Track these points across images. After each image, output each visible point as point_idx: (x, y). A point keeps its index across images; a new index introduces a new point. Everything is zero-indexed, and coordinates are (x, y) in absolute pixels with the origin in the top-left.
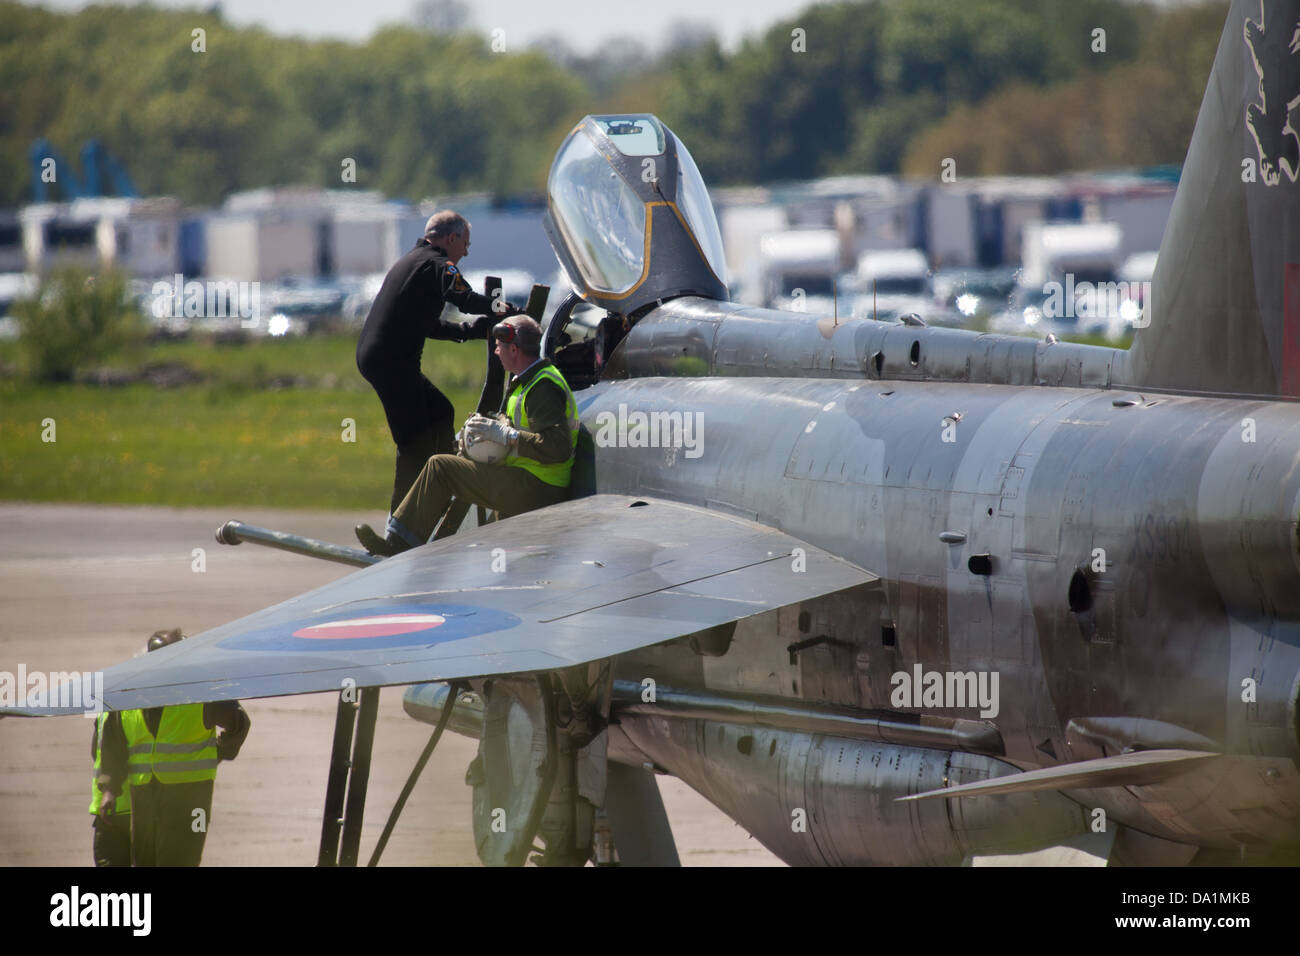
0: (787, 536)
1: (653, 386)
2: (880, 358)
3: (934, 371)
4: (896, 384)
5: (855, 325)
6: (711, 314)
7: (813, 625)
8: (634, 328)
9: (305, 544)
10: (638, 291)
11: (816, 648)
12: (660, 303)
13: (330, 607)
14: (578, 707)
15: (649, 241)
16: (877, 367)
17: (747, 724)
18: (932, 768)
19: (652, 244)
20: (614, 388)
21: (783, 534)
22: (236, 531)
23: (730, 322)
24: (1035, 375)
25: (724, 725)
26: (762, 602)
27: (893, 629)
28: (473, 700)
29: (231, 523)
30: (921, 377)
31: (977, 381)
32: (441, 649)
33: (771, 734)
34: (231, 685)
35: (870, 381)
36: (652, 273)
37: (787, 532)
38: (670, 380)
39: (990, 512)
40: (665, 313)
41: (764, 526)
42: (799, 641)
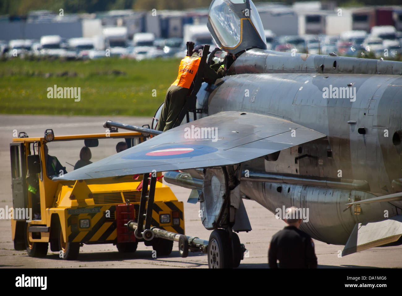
0: (294, 123)
1: (244, 77)
2: (323, 66)
3: (341, 70)
4: (328, 75)
5: (314, 57)
6: (264, 54)
7: (303, 151)
8: (238, 58)
9: (133, 127)
10: (239, 46)
11: (304, 158)
12: (246, 50)
13: (155, 146)
14: (231, 177)
15: (242, 31)
16: (322, 69)
17: (280, 183)
18: (345, 195)
19: (243, 31)
20: (231, 77)
21: (292, 122)
22: (110, 124)
23: (270, 56)
24: (376, 71)
25: (272, 183)
26: (291, 144)
27: (331, 152)
28: (188, 177)
29: (108, 121)
30: (337, 72)
31: (356, 73)
32: (194, 158)
33: (288, 186)
34: (129, 170)
35: (319, 74)
36: (243, 41)
37: (294, 122)
38: (250, 75)
39: (365, 114)
40: (248, 53)
41: (286, 120)
42: (298, 156)
